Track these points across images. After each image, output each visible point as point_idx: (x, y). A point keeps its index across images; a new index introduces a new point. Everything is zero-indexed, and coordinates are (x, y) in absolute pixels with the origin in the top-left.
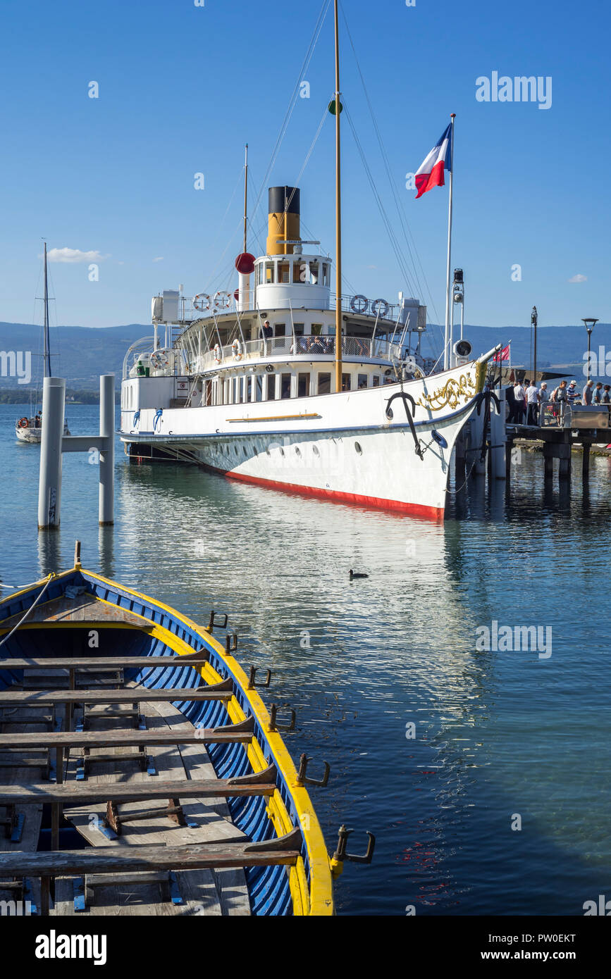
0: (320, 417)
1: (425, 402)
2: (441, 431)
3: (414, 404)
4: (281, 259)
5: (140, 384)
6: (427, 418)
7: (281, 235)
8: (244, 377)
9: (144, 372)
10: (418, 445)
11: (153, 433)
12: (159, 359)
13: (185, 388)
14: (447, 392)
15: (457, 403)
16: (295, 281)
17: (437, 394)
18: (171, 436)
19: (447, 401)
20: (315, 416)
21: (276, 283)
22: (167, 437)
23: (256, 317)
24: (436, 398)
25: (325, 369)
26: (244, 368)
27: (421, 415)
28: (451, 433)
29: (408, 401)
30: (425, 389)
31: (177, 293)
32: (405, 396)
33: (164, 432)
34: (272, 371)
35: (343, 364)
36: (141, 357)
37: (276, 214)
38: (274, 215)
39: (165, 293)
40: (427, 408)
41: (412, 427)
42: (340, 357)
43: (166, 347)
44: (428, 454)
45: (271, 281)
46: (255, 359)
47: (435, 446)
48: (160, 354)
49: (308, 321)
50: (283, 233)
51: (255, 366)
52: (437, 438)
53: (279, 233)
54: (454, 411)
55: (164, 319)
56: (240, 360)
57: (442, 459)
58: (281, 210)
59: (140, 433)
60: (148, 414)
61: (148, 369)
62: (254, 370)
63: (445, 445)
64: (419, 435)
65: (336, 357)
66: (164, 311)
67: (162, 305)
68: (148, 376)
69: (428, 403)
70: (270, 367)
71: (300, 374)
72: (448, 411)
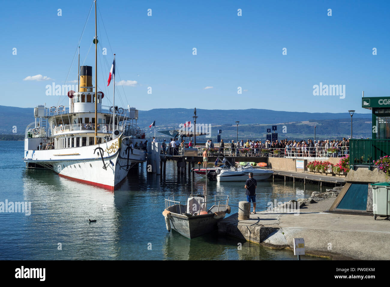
0: (80, 155)
1: (107, 151)
2: (112, 160)
3: (103, 151)
4: (82, 94)
5: (29, 140)
6: (108, 156)
7: (84, 84)
8: (64, 138)
9: (30, 136)
10: (105, 165)
11: (32, 159)
12: (36, 131)
13: (46, 142)
14: (112, 147)
15: (115, 151)
16: (88, 102)
17: (110, 148)
18: (37, 160)
19: (113, 150)
20: (78, 155)
21: (80, 103)
22: (35, 161)
23: (72, 115)
24: (110, 149)
25: (92, 135)
26: (64, 135)
27: (106, 155)
28: (114, 161)
29: (101, 150)
30: (107, 146)
31: (44, 106)
32: (100, 148)
33: (35, 159)
34: (73, 136)
35: (98, 134)
36: (29, 131)
37: (83, 76)
38: (82, 77)
39: (39, 106)
40: (108, 152)
41: (103, 159)
42: (96, 131)
43: (40, 126)
44: (108, 168)
45: (79, 101)
46: (67, 132)
47: (111, 165)
48: (36, 129)
49: (91, 117)
50: (85, 83)
51: (67, 135)
52: (111, 163)
53: (84, 83)
54: (114, 154)
55: (39, 116)
56: (63, 132)
57: (113, 170)
58: (85, 75)
59: (28, 159)
60: (31, 152)
61: (32, 135)
62: (67, 136)
63: (113, 165)
64: (105, 162)
65: (95, 131)
66: (39, 113)
67: (38, 111)
68: (32, 138)
69: (108, 151)
70: (72, 135)
71: (83, 138)
72: (113, 154)
